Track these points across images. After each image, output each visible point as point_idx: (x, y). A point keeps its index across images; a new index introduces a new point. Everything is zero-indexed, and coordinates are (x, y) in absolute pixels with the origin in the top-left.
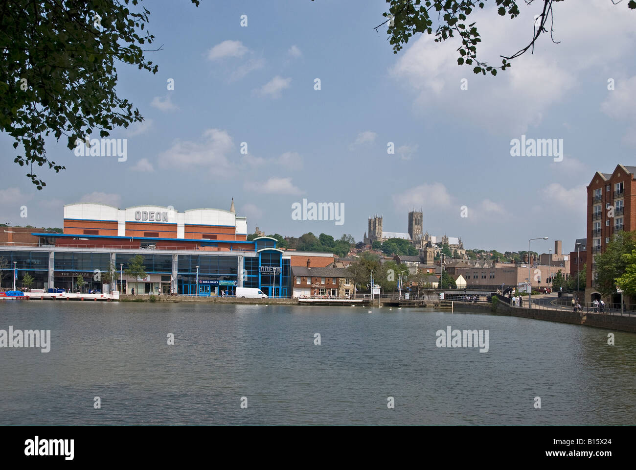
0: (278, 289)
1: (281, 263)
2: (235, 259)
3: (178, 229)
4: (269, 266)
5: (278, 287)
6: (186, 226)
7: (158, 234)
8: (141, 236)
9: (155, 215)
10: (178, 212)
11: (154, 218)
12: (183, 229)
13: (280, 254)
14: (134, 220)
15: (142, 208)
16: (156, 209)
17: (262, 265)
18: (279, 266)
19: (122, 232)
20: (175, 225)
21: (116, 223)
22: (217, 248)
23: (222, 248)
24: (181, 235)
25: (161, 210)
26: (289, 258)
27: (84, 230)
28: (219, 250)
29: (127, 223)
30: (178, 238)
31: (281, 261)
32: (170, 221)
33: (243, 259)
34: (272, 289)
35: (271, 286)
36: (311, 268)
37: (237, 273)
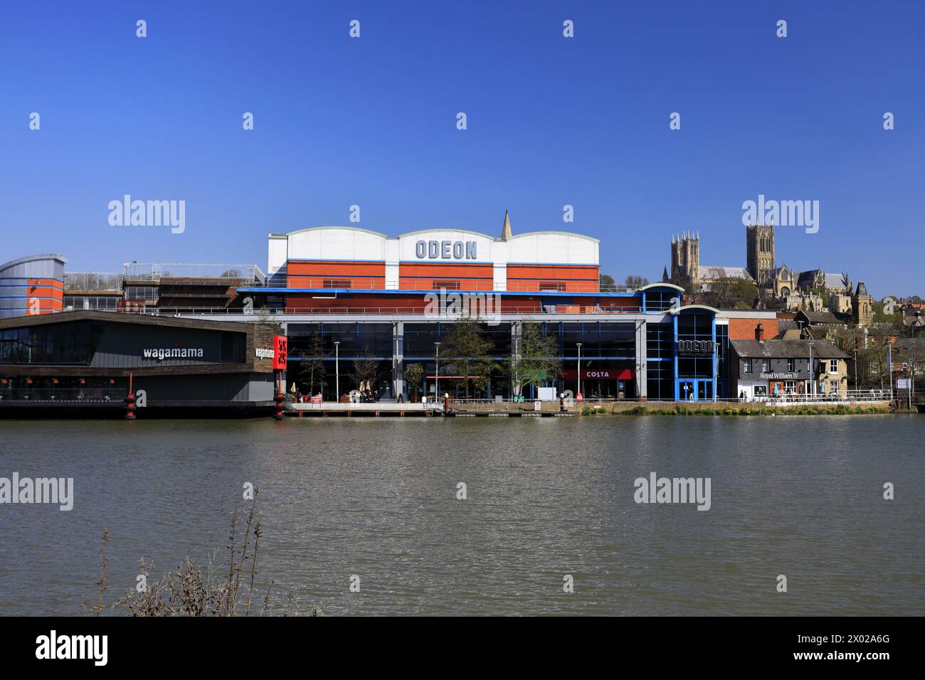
0: (710, 384)
1: (714, 334)
2: (631, 327)
3: (496, 272)
4: (692, 338)
5: (709, 380)
6: (510, 266)
7: (458, 283)
12: (504, 273)
13: (711, 316)
14: (412, 258)
15: (428, 234)
16: (453, 236)
17: (679, 338)
18: (711, 338)
19: (392, 282)
20: (491, 266)
21: (382, 264)
22: (578, 308)
23: (587, 308)
24: (500, 284)
26: (726, 322)
27: (325, 282)
28: (583, 311)
29: (402, 265)
30: (496, 289)
31: (714, 328)
32: (481, 259)
33: (644, 327)
34: (701, 385)
35: (697, 378)
36: (764, 340)
37: (635, 356)
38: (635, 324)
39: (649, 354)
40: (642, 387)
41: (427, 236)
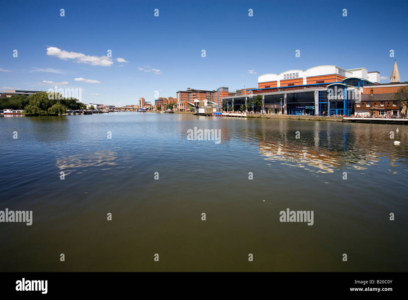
0: (342, 111)
3: (304, 80)
5: (342, 109)
6: (308, 78)
7: (294, 84)
8: (286, 86)
9: (292, 75)
10: (303, 71)
11: (292, 76)
12: (306, 80)
14: (283, 79)
16: (293, 72)
19: (279, 85)
20: (302, 79)
21: (276, 82)
24: (305, 83)
25: (295, 72)
27: (265, 87)
29: (281, 81)
30: (303, 84)
31: (345, 91)
32: (300, 77)
33: (318, 92)
34: (338, 110)
35: (337, 108)
36: (373, 94)
37: (314, 101)
38: (314, 91)
39: (319, 101)
40: (317, 112)
41: (286, 73)
